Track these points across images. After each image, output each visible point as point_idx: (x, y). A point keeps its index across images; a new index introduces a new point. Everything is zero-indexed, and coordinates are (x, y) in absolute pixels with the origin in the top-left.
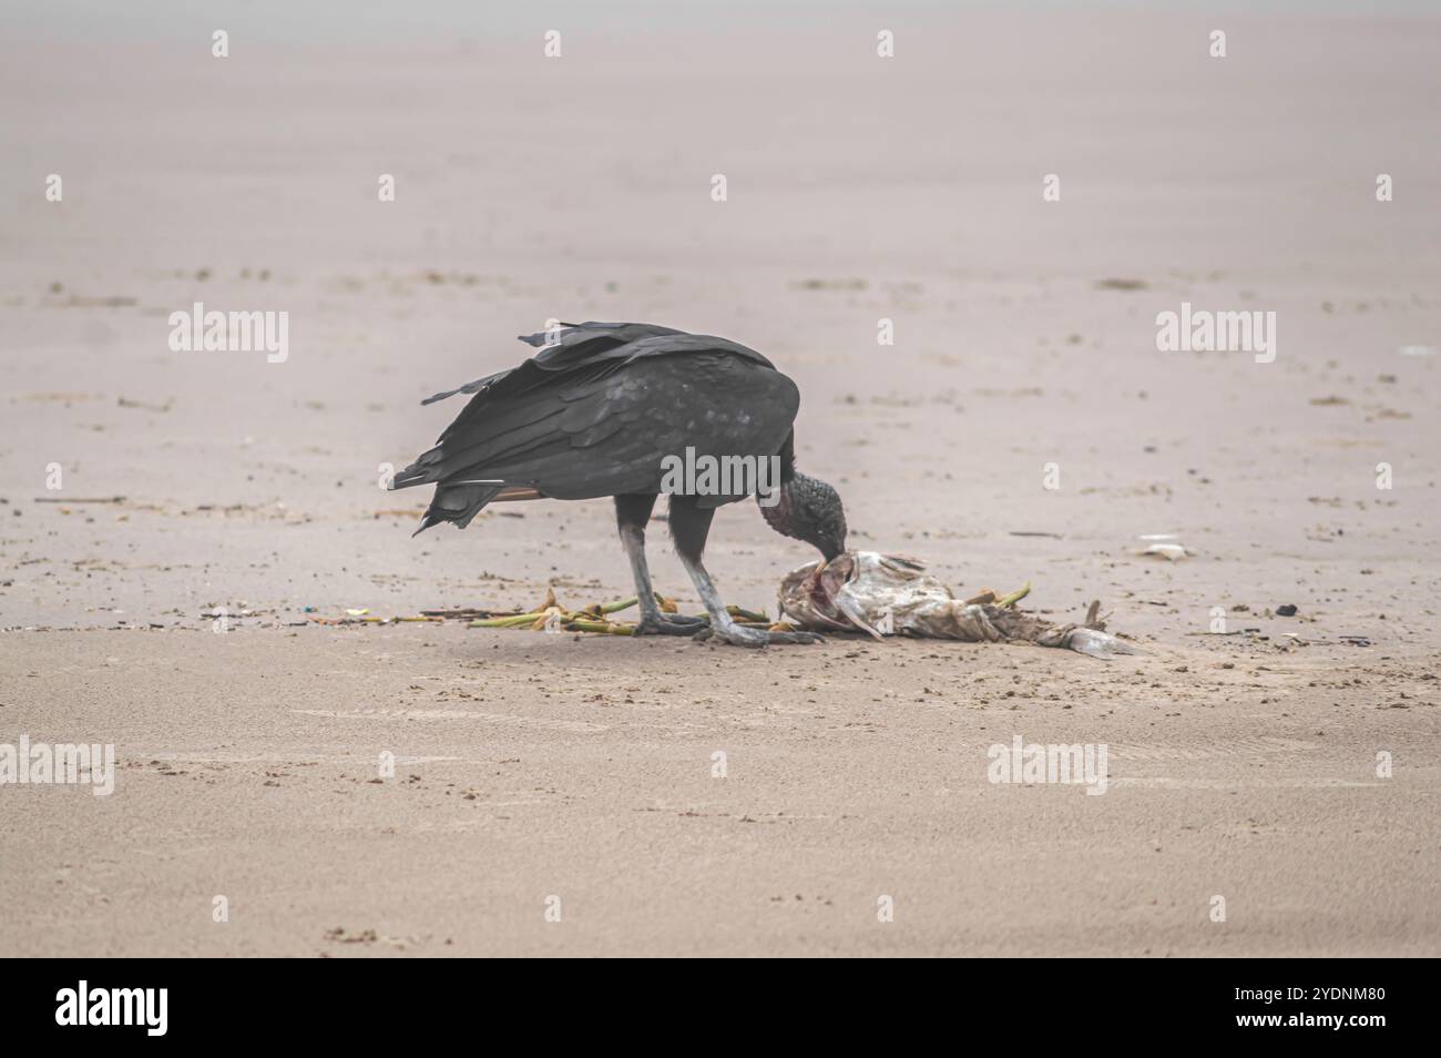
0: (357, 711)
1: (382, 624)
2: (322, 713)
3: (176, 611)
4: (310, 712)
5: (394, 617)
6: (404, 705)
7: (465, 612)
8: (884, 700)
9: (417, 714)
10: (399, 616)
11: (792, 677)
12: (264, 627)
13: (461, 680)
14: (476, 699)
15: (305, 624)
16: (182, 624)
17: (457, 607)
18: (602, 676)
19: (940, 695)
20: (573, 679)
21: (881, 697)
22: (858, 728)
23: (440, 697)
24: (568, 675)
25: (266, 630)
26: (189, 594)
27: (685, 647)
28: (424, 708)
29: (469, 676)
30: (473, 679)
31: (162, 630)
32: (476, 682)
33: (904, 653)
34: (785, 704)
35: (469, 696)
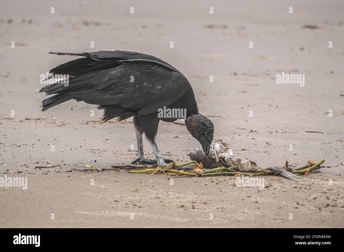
0: (98, 212)
1: (98, 171)
2: (85, 213)
3: (25, 165)
4: (81, 212)
5: (102, 168)
6: (114, 209)
7: (127, 166)
8: (283, 207)
9: (119, 213)
10: (104, 168)
11: (248, 196)
12: (58, 172)
13: (131, 197)
14: (139, 207)
15: (71, 171)
16: (29, 171)
17: (123, 164)
18: (181, 196)
19: (303, 205)
20: (170, 197)
21: (282, 206)
22: (278, 221)
23: (126, 206)
24: (169, 195)
25: (58, 174)
26: (29, 157)
27: (207, 183)
28: (122, 211)
29: (134, 195)
30: (136, 197)
31: (22, 174)
32: (137, 198)
33: (285, 186)
34: (249, 209)
35: (136, 205)
